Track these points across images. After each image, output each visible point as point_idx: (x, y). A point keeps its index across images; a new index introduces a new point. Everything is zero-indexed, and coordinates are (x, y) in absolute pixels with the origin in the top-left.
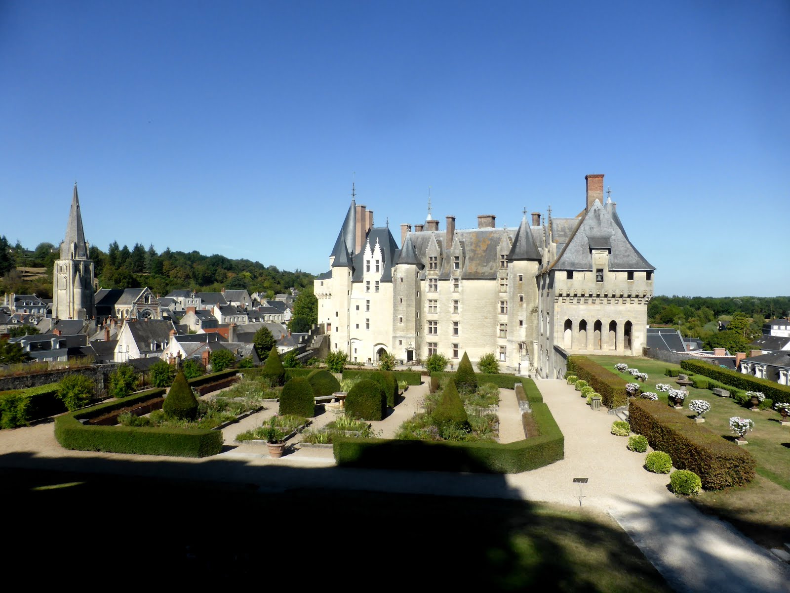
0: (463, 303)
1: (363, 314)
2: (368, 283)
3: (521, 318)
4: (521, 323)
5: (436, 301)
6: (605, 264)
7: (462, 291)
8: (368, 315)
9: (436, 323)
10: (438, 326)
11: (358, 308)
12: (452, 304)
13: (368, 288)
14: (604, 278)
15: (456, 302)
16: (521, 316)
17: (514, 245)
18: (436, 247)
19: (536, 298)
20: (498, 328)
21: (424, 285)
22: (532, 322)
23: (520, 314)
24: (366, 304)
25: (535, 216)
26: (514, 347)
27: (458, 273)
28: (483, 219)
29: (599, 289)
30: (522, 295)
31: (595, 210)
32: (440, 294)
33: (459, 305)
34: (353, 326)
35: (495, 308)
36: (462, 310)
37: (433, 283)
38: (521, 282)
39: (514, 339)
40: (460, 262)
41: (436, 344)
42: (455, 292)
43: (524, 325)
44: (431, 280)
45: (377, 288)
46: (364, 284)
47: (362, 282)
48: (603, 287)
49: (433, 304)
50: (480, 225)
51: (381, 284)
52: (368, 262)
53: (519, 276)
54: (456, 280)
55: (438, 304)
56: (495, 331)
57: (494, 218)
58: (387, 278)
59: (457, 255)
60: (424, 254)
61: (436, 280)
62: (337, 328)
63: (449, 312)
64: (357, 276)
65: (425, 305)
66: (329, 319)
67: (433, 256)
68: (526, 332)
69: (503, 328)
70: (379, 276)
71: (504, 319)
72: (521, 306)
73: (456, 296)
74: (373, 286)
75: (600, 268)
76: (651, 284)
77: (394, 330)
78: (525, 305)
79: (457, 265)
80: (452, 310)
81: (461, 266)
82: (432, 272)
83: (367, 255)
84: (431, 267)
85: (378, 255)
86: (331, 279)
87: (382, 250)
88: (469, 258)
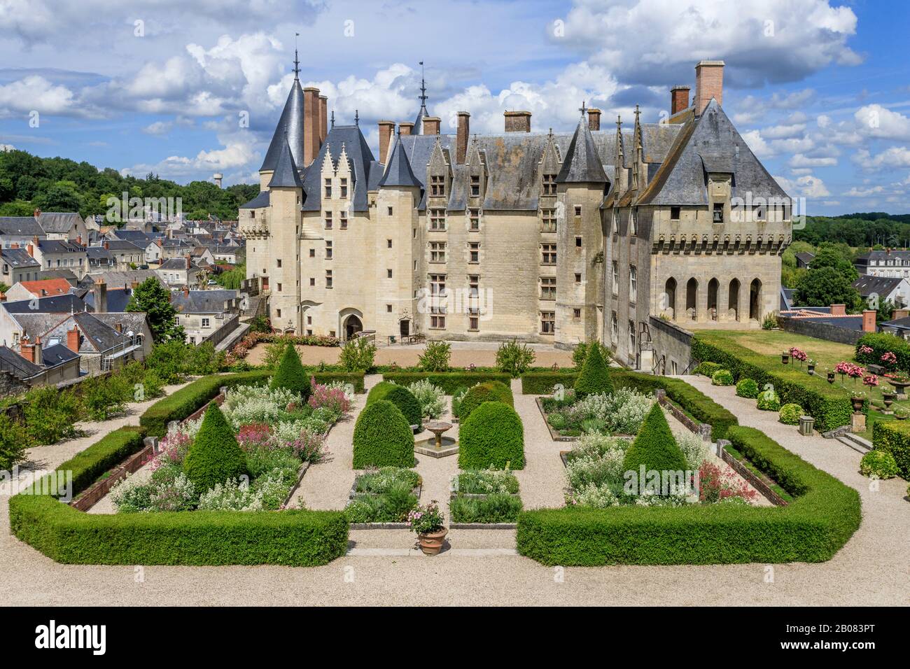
0: (485, 248)
1: (322, 264)
2: (329, 214)
3: (577, 271)
4: (578, 277)
5: (442, 245)
6: (726, 197)
7: (484, 228)
8: (329, 265)
9: (442, 278)
10: (446, 282)
11: (312, 253)
12: (469, 250)
13: (329, 222)
14: (725, 217)
15: (475, 245)
16: (579, 267)
17: (567, 161)
18: (441, 159)
19: (601, 242)
20: (540, 284)
21: (425, 220)
22: (594, 277)
23: (576, 264)
24: (325, 246)
25: (593, 116)
26: (568, 314)
27: (478, 202)
28: (512, 118)
29: (716, 234)
30: (580, 236)
31: (711, 115)
32: (449, 234)
33: (480, 250)
34: (305, 282)
35: (535, 255)
36: (483, 257)
37: (437, 217)
38: (578, 217)
39: (568, 302)
40: (481, 183)
42: (472, 230)
43: (583, 282)
44: (434, 212)
45: (344, 223)
46: (324, 216)
47: (319, 212)
48: (723, 231)
49: (437, 249)
50: (509, 127)
51: (351, 217)
52: (329, 181)
53: (576, 208)
54: (475, 212)
55: (446, 250)
56: (534, 290)
57: (528, 117)
58: (360, 207)
59: (476, 174)
60: (423, 172)
61: (442, 212)
62: (280, 285)
63: (463, 261)
64: (309, 203)
65: (426, 250)
66: (265, 271)
67: (438, 174)
68: (586, 291)
69: (547, 284)
70: (348, 205)
71: (551, 271)
72: (579, 252)
73: (474, 237)
74: (336, 219)
75: (719, 202)
76: (790, 224)
78: (584, 252)
79: (476, 189)
80: (468, 257)
81: (481, 190)
82: (436, 200)
83: (327, 170)
84: (435, 192)
85: (344, 170)
86: (267, 209)
87: (351, 162)
88: (494, 178)
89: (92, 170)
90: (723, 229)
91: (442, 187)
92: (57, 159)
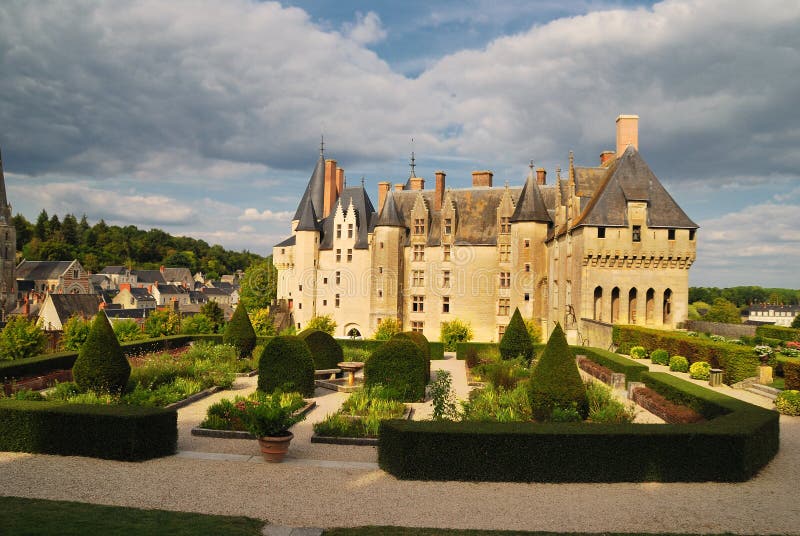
0: (455, 274)
1: (335, 289)
2: (339, 251)
3: (526, 291)
4: (527, 298)
5: (422, 272)
6: (643, 220)
7: (455, 259)
8: (337, 289)
9: (422, 299)
10: (425, 302)
11: (326, 280)
12: (442, 276)
13: (339, 258)
14: (641, 237)
15: (447, 273)
16: (528, 288)
17: (519, 205)
18: (423, 207)
19: (545, 268)
20: (497, 303)
21: (409, 253)
22: (540, 296)
23: (525, 286)
24: (335, 276)
25: (540, 174)
27: (450, 238)
28: (478, 176)
29: (636, 250)
30: (529, 263)
31: (629, 157)
32: (427, 264)
33: (451, 276)
34: (320, 303)
35: (493, 281)
36: (453, 282)
37: (419, 251)
38: (527, 248)
40: (452, 225)
41: (421, 324)
42: (445, 260)
43: (531, 300)
44: (416, 246)
45: (350, 258)
46: (334, 252)
47: (331, 249)
49: (418, 276)
50: (476, 183)
51: (355, 252)
52: (339, 226)
53: (525, 241)
54: (447, 246)
55: (424, 276)
56: (493, 308)
57: (491, 175)
58: (362, 245)
59: (449, 218)
60: (409, 217)
61: (422, 246)
62: (300, 305)
63: (437, 284)
64: (325, 243)
65: (409, 277)
66: (290, 294)
67: (419, 218)
68: (533, 307)
69: (503, 303)
70: (352, 243)
71: (506, 292)
72: (528, 276)
73: (447, 266)
74: (344, 255)
75: (637, 224)
76: (694, 244)
77: (372, 306)
78: (532, 276)
79: (449, 229)
80: (441, 282)
81: (453, 229)
82: (418, 237)
83: (338, 218)
84: (417, 232)
85: (351, 218)
86: (294, 247)
87: (357, 213)
88: (463, 221)
89: (206, 245)
90: (640, 247)
91: (423, 228)
92: (184, 237)
